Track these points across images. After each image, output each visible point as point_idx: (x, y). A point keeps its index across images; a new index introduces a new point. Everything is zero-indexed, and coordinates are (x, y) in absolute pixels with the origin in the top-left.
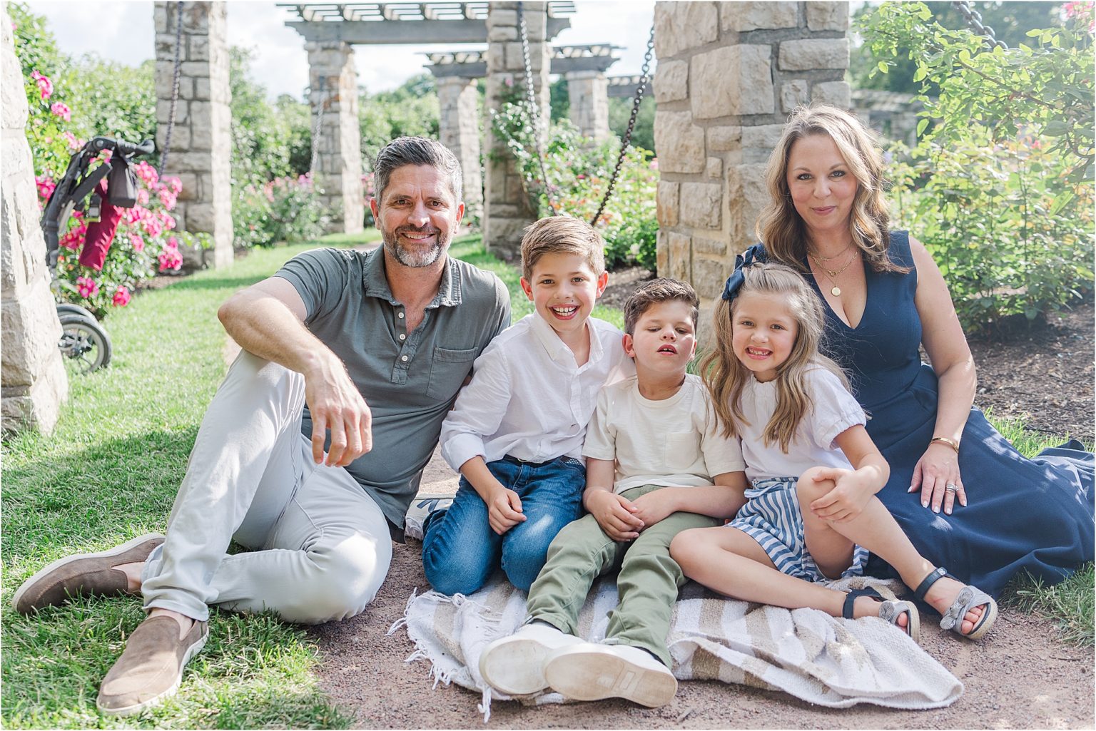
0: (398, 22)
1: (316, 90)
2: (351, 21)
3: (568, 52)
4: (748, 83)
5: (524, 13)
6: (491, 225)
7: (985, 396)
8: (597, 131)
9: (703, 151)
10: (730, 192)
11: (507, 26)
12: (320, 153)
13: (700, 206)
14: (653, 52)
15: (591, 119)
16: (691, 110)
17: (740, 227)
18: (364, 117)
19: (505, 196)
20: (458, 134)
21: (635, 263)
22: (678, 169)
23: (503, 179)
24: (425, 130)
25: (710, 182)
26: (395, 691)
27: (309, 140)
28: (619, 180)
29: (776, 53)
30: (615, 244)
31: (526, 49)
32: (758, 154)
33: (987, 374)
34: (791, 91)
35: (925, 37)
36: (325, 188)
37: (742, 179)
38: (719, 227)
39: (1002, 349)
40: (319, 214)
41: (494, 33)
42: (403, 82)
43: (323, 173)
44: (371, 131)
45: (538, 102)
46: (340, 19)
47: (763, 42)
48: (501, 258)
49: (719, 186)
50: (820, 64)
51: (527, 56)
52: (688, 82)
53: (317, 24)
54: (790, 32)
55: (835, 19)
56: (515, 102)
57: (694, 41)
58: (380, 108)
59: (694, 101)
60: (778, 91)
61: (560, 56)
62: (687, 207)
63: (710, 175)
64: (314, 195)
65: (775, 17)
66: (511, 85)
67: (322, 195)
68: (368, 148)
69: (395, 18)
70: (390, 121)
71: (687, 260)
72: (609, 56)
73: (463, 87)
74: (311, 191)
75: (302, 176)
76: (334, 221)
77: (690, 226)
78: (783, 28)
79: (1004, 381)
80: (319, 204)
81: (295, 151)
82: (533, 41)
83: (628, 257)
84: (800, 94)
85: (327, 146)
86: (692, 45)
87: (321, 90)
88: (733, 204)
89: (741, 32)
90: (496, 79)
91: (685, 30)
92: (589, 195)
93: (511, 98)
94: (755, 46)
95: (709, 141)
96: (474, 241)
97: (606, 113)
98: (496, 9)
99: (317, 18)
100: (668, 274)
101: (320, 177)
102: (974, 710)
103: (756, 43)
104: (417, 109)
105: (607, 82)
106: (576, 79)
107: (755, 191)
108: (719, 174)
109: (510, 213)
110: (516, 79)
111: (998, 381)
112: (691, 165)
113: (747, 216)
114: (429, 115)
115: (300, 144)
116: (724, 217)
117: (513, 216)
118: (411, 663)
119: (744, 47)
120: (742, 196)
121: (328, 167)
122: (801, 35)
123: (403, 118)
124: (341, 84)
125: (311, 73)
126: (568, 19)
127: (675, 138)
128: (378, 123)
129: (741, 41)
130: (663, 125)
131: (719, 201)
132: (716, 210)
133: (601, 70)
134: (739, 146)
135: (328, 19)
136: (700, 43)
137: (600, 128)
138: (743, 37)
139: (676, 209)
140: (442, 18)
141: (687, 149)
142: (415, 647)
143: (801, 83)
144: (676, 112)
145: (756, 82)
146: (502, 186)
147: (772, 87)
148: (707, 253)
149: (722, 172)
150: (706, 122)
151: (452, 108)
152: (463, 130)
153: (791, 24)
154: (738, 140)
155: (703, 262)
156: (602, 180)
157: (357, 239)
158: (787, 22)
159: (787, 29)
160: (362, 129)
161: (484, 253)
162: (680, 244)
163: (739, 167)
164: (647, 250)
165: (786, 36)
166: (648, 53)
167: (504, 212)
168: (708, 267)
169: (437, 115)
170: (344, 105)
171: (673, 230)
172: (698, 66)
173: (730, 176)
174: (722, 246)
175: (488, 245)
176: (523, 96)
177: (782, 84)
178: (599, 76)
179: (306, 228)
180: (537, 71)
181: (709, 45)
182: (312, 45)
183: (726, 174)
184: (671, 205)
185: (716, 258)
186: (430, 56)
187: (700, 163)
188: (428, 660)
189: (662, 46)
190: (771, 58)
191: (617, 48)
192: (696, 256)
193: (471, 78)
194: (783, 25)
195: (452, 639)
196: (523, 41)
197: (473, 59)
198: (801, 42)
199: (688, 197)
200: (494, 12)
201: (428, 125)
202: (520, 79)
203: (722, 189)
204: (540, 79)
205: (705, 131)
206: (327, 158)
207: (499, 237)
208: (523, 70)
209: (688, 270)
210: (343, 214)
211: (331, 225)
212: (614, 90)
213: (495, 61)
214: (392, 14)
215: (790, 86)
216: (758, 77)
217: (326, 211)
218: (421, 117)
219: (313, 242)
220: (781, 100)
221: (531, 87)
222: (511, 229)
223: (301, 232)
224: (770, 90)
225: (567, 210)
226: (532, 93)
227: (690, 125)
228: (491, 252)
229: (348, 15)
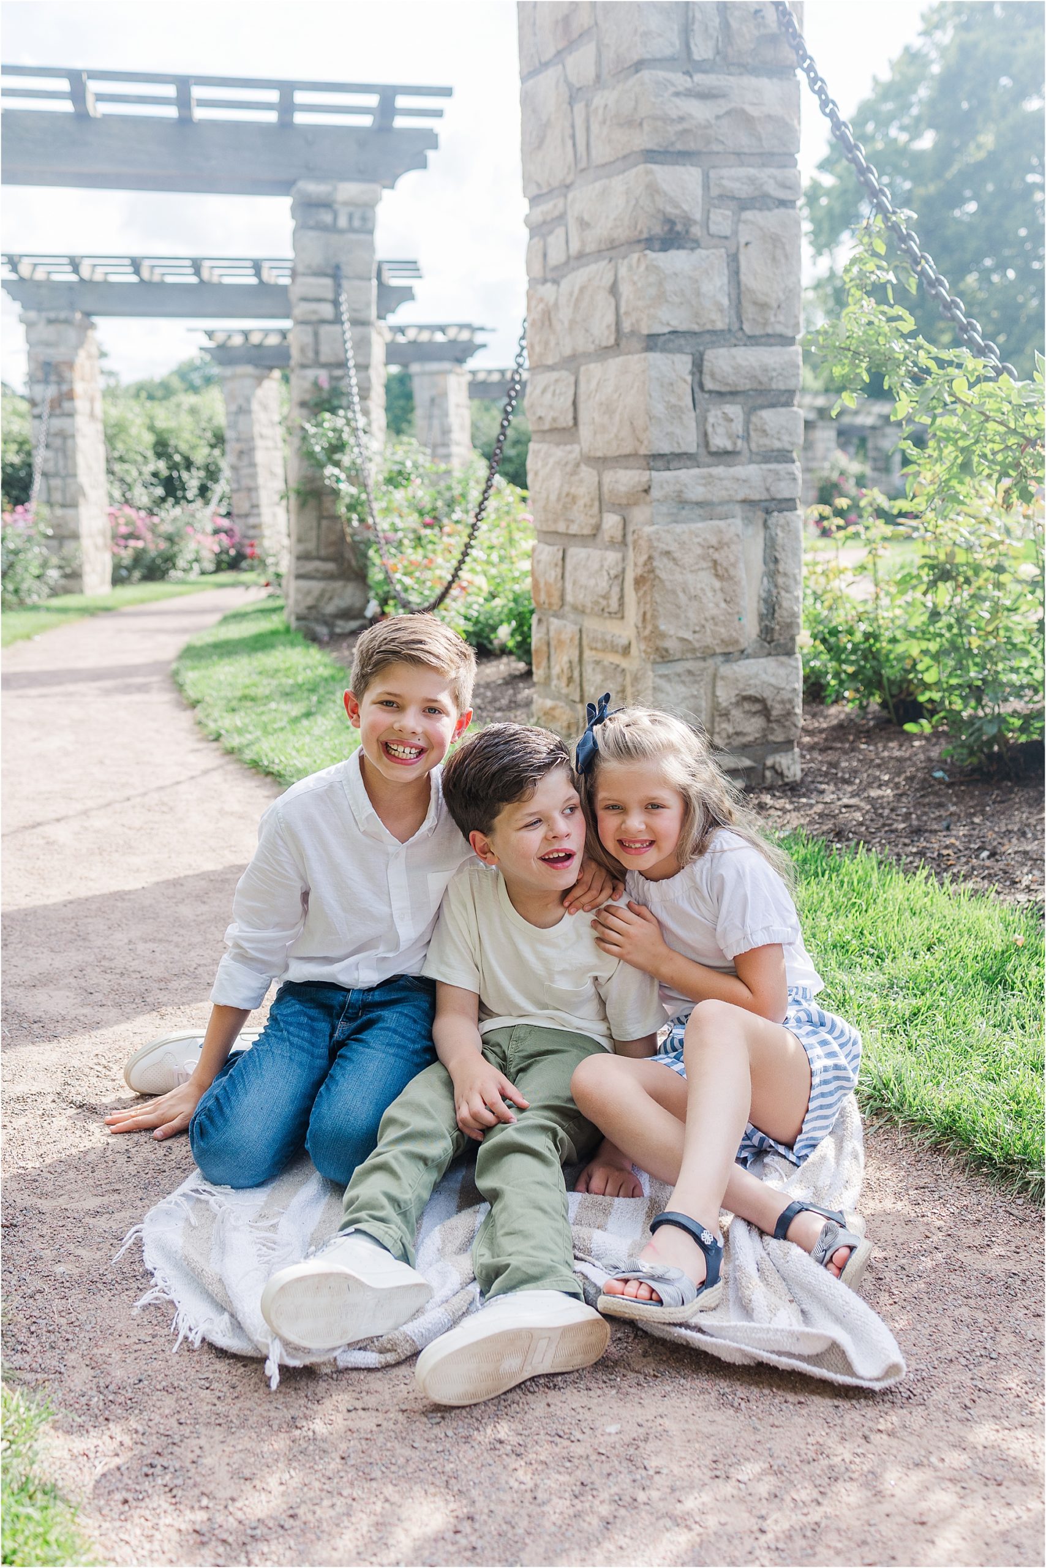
0: (162, 285)
1: (38, 382)
2: (91, 282)
3: (411, 334)
4: (659, 409)
5: (345, 283)
6: (298, 590)
7: (988, 863)
8: (455, 449)
9: (597, 504)
10: (636, 565)
11: (319, 300)
12: (45, 475)
13: (592, 582)
14: (525, 353)
15: (446, 431)
16: (579, 443)
17: (648, 616)
18: (112, 422)
19: (318, 549)
20: (252, 450)
21: (504, 651)
22: (561, 527)
23: (315, 524)
24: (203, 442)
25: (607, 549)
26: (117, 1356)
27: (29, 454)
28: (483, 526)
29: (698, 366)
30: (477, 622)
31: (348, 335)
32: (675, 511)
33: (991, 829)
34: (721, 421)
35: (906, 358)
36: (53, 527)
37: (651, 547)
38: (620, 614)
39: (1011, 792)
40: (44, 565)
41: (301, 309)
42: (173, 366)
43: (50, 504)
44: (124, 442)
45: (366, 413)
46: (73, 278)
47: (680, 350)
48: (313, 638)
49: (619, 555)
50: (760, 383)
51: (349, 345)
52: (575, 403)
53: (38, 284)
54: (717, 337)
55: (781, 318)
56: (333, 411)
57: (583, 344)
58: (137, 409)
59: (584, 431)
60: (702, 421)
61: (401, 339)
62: (574, 583)
63: (607, 538)
64: (39, 538)
65: (697, 315)
66: (326, 386)
67: (48, 537)
68: (117, 467)
69: (156, 278)
70: (151, 428)
71: (576, 659)
72: (470, 341)
73: (259, 380)
74: (33, 531)
75: (19, 508)
76: (66, 576)
77: (580, 610)
78: (708, 331)
79: (1014, 840)
80: (45, 551)
81: (9, 470)
82: (357, 322)
83: (496, 642)
84: (733, 425)
85: (56, 464)
86: (580, 349)
87: (46, 381)
88: (639, 582)
89: (650, 336)
90: (304, 378)
91: (571, 329)
92: (439, 552)
93: (327, 406)
94: (670, 356)
95: (605, 489)
96: (274, 610)
97: (468, 423)
98: (304, 274)
99: (40, 275)
100: (548, 678)
101: (45, 511)
102: (963, 1361)
103: (670, 351)
104: (193, 411)
105: (469, 377)
106: (423, 374)
107: (671, 565)
108: (619, 538)
109: (325, 572)
110: (333, 379)
111: (1005, 841)
112: (581, 523)
113: (658, 600)
114: (210, 419)
115: (16, 460)
116: (627, 599)
117: (329, 577)
118: (145, 1308)
119: (654, 357)
120: (652, 571)
121: (57, 496)
122: (734, 341)
123: (172, 424)
124: (77, 375)
125: (31, 357)
126: (410, 288)
127: (556, 482)
128: (134, 431)
129: (649, 349)
130: (540, 464)
131: (620, 577)
132: (616, 590)
133: (460, 360)
134: (648, 499)
135: (56, 277)
136: (591, 348)
137: (458, 444)
138: (652, 342)
139: (559, 584)
140: (227, 280)
141: (574, 499)
142: (152, 1282)
143: (734, 410)
144: (558, 444)
145: (671, 407)
146: (314, 533)
147: (693, 414)
148: (604, 651)
149: (624, 536)
150: (601, 462)
151: (243, 410)
152: (259, 443)
153: (720, 325)
154: (647, 491)
155: (597, 663)
156: (460, 527)
157: (101, 603)
158: (713, 321)
159: (713, 332)
160: (110, 440)
161: (288, 630)
162: (566, 636)
163: (648, 529)
164: (522, 634)
165: (713, 342)
166: (520, 355)
167: (317, 570)
168: (604, 670)
169: (221, 420)
170: (81, 405)
171: (556, 615)
172: (588, 381)
173: (635, 542)
174: (625, 642)
175: (293, 618)
176: (344, 402)
177: (708, 411)
178: (458, 369)
179: (25, 586)
180: (363, 367)
181: (604, 352)
182: (32, 315)
183: (630, 538)
184: (551, 580)
185: (616, 659)
186: (210, 334)
187: (593, 521)
188: (172, 1302)
189: (538, 349)
190: (692, 373)
191: (482, 329)
192: (587, 654)
193: (271, 368)
194: (709, 327)
195: (211, 1268)
196: (342, 323)
197: (273, 340)
198: (734, 350)
199: (575, 569)
200: (300, 280)
201: (209, 435)
202: (339, 379)
203: (624, 559)
204: (369, 379)
205: (600, 475)
206: (55, 482)
207: (310, 608)
208: (342, 365)
209: (576, 674)
210: (80, 566)
211: (63, 582)
212: (479, 389)
213: (303, 350)
214: (152, 273)
215: (719, 413)
216: (673, 400)
217: (55, 560)
218: (198, 422)
219: (35, 608)
220: (706, 434)
221: (355, 390)
222: (327, 595)
223: (16, 591)
224: (690, 418)
225: (405, 574)
226: (356, 399)
227: (578, 465)
228: (298, 629)
229: (85, 273)
